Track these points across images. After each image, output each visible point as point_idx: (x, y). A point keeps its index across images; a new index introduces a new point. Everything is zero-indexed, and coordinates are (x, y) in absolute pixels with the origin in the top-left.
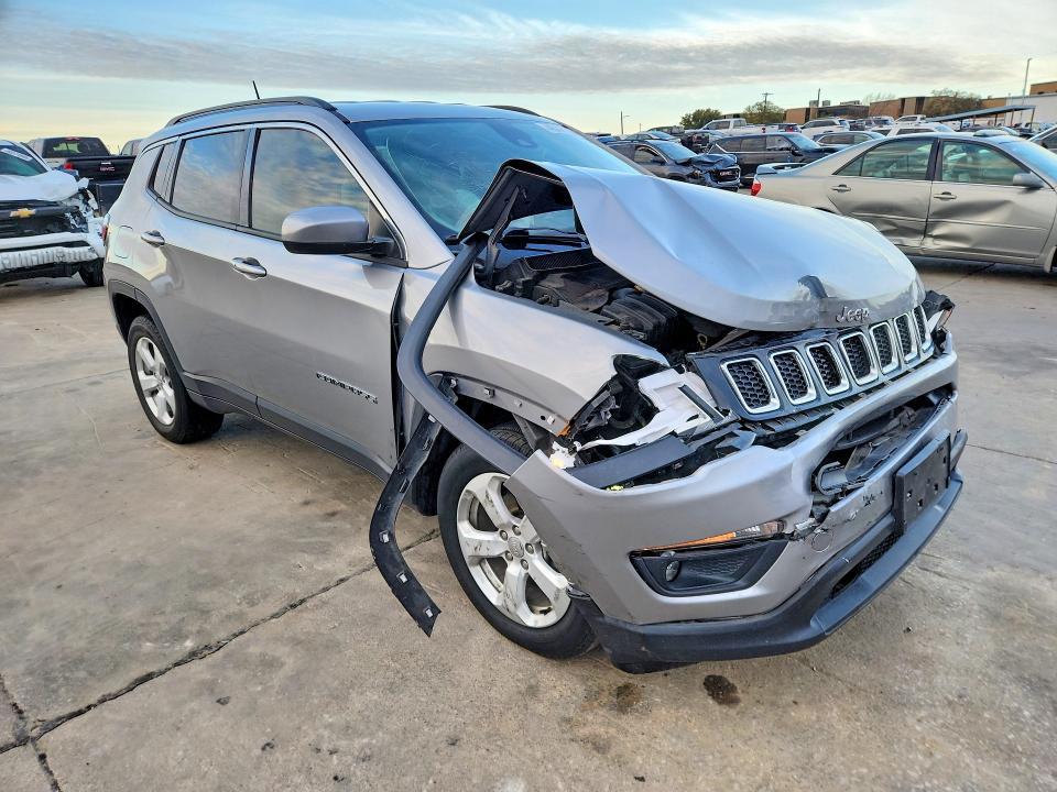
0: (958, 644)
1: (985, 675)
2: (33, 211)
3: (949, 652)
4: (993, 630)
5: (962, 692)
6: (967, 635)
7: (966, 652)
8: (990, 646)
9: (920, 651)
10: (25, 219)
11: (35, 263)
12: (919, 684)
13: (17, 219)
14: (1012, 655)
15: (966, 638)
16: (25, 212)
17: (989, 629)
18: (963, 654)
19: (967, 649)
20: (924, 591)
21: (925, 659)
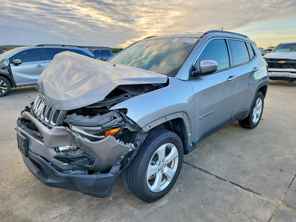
0: (23, 206)
1: (9, 206)
2: (285, 62)
3: (23, 203)
4: (21, 218)
5: (10, 199)
6: (24, 210)
7: (20, 206)
8: (16, 213)
9: (29, 197)
10: (282, 64)
11: (280, 76)
12: (20, 193)
13: (280, 64)
14: (9, 216)
15: (24, 209)
16: (283, 62)
17: (22, 217)
18: (19, 205)
19: (20, 207)
20: (50, 209)
21: (25, 197)
